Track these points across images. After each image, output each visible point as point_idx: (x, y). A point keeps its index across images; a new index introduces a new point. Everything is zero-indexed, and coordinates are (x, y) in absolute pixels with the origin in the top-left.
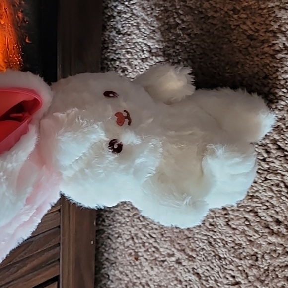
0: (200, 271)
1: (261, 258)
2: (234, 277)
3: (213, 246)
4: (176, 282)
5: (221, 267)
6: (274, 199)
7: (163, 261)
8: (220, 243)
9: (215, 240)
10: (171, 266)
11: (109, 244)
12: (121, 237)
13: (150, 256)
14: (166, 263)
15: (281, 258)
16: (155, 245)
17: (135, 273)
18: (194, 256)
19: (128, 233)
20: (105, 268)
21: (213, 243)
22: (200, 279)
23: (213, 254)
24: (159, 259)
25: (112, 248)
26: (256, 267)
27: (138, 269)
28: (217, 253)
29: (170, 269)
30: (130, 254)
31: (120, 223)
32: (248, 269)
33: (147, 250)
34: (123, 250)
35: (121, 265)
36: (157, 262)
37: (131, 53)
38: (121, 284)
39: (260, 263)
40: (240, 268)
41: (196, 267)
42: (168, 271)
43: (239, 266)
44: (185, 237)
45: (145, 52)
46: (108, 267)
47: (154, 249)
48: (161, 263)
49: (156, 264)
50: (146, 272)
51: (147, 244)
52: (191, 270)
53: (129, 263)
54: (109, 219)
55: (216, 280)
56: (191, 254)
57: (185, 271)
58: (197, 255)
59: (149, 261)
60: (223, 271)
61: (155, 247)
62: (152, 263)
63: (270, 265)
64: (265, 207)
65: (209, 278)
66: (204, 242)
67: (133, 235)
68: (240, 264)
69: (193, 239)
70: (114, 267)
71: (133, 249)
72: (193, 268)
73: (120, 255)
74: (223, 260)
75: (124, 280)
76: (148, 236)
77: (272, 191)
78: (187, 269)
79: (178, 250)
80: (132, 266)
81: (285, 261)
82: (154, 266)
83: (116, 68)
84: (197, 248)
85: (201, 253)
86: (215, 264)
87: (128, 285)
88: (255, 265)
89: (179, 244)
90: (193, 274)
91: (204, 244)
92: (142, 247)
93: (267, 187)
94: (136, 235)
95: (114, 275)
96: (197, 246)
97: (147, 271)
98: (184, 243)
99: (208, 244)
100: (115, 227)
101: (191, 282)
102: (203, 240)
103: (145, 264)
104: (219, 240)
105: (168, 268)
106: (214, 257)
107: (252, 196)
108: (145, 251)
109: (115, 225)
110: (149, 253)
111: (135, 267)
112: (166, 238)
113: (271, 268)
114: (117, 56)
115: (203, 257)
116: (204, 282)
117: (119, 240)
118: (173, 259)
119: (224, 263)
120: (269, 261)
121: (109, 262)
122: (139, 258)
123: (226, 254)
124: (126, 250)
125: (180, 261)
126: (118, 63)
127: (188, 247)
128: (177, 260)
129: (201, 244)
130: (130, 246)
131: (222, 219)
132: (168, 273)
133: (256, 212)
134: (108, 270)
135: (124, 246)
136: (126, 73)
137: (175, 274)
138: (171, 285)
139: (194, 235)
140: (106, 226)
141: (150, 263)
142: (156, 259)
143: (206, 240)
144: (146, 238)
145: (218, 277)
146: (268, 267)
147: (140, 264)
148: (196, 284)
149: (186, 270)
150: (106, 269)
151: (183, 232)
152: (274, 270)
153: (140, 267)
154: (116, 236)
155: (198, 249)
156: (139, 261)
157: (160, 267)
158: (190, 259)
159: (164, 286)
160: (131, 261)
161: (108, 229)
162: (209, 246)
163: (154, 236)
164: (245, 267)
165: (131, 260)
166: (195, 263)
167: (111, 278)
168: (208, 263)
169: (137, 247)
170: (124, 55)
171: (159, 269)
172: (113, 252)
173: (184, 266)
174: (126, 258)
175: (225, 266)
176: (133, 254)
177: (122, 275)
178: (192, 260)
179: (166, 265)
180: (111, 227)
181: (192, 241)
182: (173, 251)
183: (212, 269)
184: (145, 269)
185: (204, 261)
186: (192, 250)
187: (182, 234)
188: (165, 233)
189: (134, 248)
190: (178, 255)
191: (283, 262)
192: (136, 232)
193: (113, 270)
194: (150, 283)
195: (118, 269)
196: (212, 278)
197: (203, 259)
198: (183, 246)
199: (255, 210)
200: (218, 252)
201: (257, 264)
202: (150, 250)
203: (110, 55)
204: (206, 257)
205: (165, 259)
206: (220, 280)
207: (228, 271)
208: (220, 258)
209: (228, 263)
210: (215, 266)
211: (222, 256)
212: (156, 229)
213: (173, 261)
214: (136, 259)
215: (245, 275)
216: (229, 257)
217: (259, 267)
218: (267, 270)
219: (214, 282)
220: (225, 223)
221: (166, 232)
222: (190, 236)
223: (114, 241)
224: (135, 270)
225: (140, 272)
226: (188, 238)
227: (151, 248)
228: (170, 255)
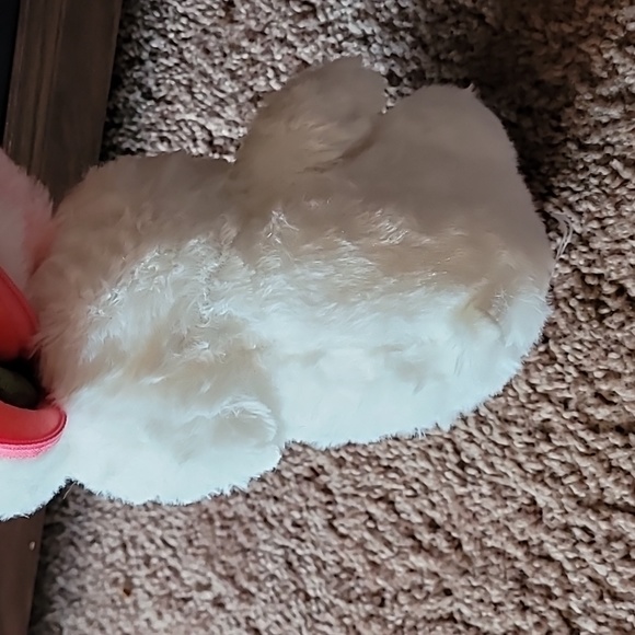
0: (261, 624)
1: (391, 602)
3: (294, 571)
5: (308, 618)
6: (431, 476)
7: (186, 600)
8: (309, 564)
9: (300, 558)
10: (201, 612)
11: (71, 556)
12: (100, 543)
13: (157, 588)
14: (191, 604)
15: (432, 600)
16: (173, 562)
17: (121, 624)
18: (253, 590)
19: (117, 534)
20: (54, 610)
21: (296, 564)
23: (293, 587)
24: (177, 596)
25: (77, 567)
26: (380, 620)
27: (129, 616)
28: (301, 585)
29: (197, 617)
30: (115, 582)
31: (100, 510)
32: (362, 623)
33: (154, 575)
34: (101, 571)
35: (91, 606)
36: (173, 602)
37: (169, 142)
39: (387, 610)
40: (347, 621)
41: (253, 616)
42: (194, 621)
43: (345, 616)
44: (237, 548)
45: (199, 143)
46: (62, 609)
47: (168, 572)
48: (181, 603)
49: (170, 606)
50: (144, 624)
51: (154, 561)
52: (242, 621)
53: (109, 602)
54: (79, 500)
56: (246, 585)
57: (229, 624)
58: (260, 590)
59: (155, 599)
60: (309, 626)
61: (170, 568)
62: (160, 604)
63: (407, 616)
64: (410, 493)
66: (276, 562)
67: (126, 538)
68: (347, 613)
69: (255, 553)
70: (75, 608)
71: (121, 571)
72: (248, 618)
73: (92, 583)
74: (313, 601)
76: (159, 542)
77: (428, 458)
78: (235, 618)
79: (221, 577)
80: (116, 608)
81: (439, 608)
82: (163, 611)
84: (261, 573)
85: (269, 585)
86: (295, 611)
88: (379, 616)
89: (223, 562)
90: (247, 630)
91: (277, 565)
92: (143, 567)
93: (418, 449)
94: (133, 539)
95: (75, 628)
96: (262, 569)
97: (148, 620)
98: (234, 561)
99: (285, 565)
100: (89, 519)
102: (275, 558)
103: (145, 604)
104: (308, 559)
105: (194, 614)
106: (294, 596)
107: (388, 468)
108: (148, 576)
109: (90, 515)
110: (156, 581)
111: (123, 611)
112: (198, 548)
113: (409, 623)
114: (138, 145)
115: (272, 593)
117: (95, 548)
118: (208, 595)
119: (314, 608)
120: (406, 608)
121: (66, 598)
122: (134, 591)
123: (320, 590)
124: (108, 571)
125: (222, 601)
127: (243, 570)
128: (215, 599)
129: (270, 566)
130: (118, 564)
131: (319, 511)
132: (194, 626)
133: (392, 503)
134: (63, 614)
135: (104, 562)
137: (207, 629)
139: (258, 544)
140: (69, 516)
141: (155, 603)
142: (170, 595)
143: (282, 556)
144: (153, 547)
146: (404, 621)
147: (135, 604)
149: (233, 622)
150: (57, 613)
151: (236, 538)
152: (415, 628)
153: (132, 611)
154: (90, 538)
155: (262, 577)
156: (133, 598)
157: (177, 614)
158: (244, 596)
160: (116, 598)
161: (73, 523)
162: (286, 569)
163: (172, 542)
164: (356, 618)
165: (116, 594)
166: (253, 607)
168: (280, 607)
169: (131, 567)
170: (153, 144)
171: (173, 616)
172: (78, 576)
173: (229, 612)
174: (104, 589)
175: (316, 616)
176: (122, 580)
177: (91, 628)
178: (248, 600)
179: (190, 609)
180: (80, 518)
181: (253, 558)
182: (210, 579)
183: (288, 621)
184: (145, 617)
185: (273, 601)
186: (251, 578)
187: (233, 540)
188: (197, 538)
189: (125, 568)
190: (219, 587)
191: (435, 611)
192: (134, 533)
193: (72, 616)
195: (83, 614)
197: (272, 598)
198: (232, 568)
199: (391, 496)
200: (304, 583)
201: (381, 612)
202: (160, 574)
203: (123, 142)
204: (278, 595)
205: (189, 595)
207: (320, 627)
208: (307, 598)
209: (322, 608)
210: (294, 616)
211: (311, 593)
212: (179, 528)
213: (207, 601)
214: (128, 592)
216: (325, 597)
217: (385, 620)
218: (402, 627)
220: (326, 523)
221: (199, 535)
222: (248, 545)
223: (83, 550)
224: (122, 617)
225: (132, 622)
226: (245, 551)
227: (161, 569)
228: (201, 587)
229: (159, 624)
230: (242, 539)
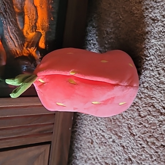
0: (124, 144)
2: (141, 144)
4: (111, 153)
5: (135, 140)
6: (162, 97)
10: (110, 144)
11: (79, 138)
12: (85, 133)
13: (99, 141)
17: (91, 152)
18: (122, 136)
19: (89, 130)
20: (75, 152)
21: (130, 127)
22: (124, 149)
24: (104, 142)
25: (80, 140)
28: (132, 132)
30: (89, 142)
31: (85, 125)
32: (148, 138)
34: (86, 140)
35: (83, 149)
38: (82, 160)
41: (122, 142)
43: (144, 138)
44: (117, 126)
47: (101, 137)
48: (105, 144)
49: (102, 145)
50: (96, 151)
51: (98, 134)
52: (120, 145)
53: (88, 147)
54: (80, 123)
56: (119, 134)
57: (116, 146)
59: (98, 144)
60: (135, 142)
61: (102, 135)
64: (158, 102)
65: (128, 147)
67: (91, 130)
69: (121, 126)
70: (80, 151)
72: (121, 144)
73: (83, 144)
75: (84, 158)
77: (161, 93)
79: (114, 134)
80: (89, 148)
82: (100, 146)
83: (90, 44)
85: (125, 133)
87: (86, 160)
89: (114, 130)
90: (121, 147)
92: (95, 136)
93: (159, 91)
94: (93, 130)
95: (80, 156)
96: (123, 130)
98: (116, 129)
100: (83, 127)
101: (119, 152)
103: (96, 146)
105: (108, 145)
106: (130, 135)
107: (152, 98)
108: (97, 139)
109: (83, 126)
110: (98, 139)
111: (91, 149)
112: (108, 128)
114: (92, 38)
115: (126, 135)
116: (126, 150)
117: (84, 135)
119: (136, 137)
122: (93, 143)
125: (115, 141)
126: (92, 41)
127: (119, 131)
128: (113, 140)
129: (125, 129)
130: (89, 137)
131: (136, 112)
132: (108, 148)
133: (154, 106)
134: (77, 153)
135: (86, 137)
136: (95, 45)
137: (111, 148)
138: (109, 156)
139: (122, 124)
142: (102, 142)
143: (127, 126)
144: (98, 131)
145: (133, 146)
148: (122, 152)
149: (117, 145)
150: (75, 153)
151: (117, 123)
153: (93, 148)
154: (83, 132)
155: (123, 132)
156: (93, 145)
158: (120, 138)
159: (105, 157)
160: (89, 146)
161: (79, 129)
162: (128, 129)
163: (102, 129)
164: (146, 137)
166: (122, 140)
167: (77, 158)
168: (128, 138)
170: (95, 37)
171: (103, 147)
172: (80, 142)
173: (116, 143)
174: (86, 144)
177: (83, 155)
180: (80, 128)
181: (121, 127)
182: (111, 136)
183: (130, 142)
184: (96, 149)
186: (121, 133)
187: (116, 124)
189: (91, 138)
190: (114, 137)
193: (79, 153)
194: (98, 157)
195: (82, 152)
196: (130, 147)
197: (126, 137)
198: (116, 131)
199: (153, 104)
203: (88, 38)
206: (134, 147)
207: (138, 142)
208: (134, 135)
209: (138, 137)
210: (131, 140)
212: (103, 125)
213: (111, 141)
215: (146, 142)
216: (138, 134)
219: (131, 149)
220: (138, 115)
221: (108, 125)
222: (120, 124)
223: (81, 136)
224: (91, 150)
225: (93, 151)
226: (119, 126)
227: (100, 136)
228: (110, 138)
229: (100, 150)
230: (118, 123)
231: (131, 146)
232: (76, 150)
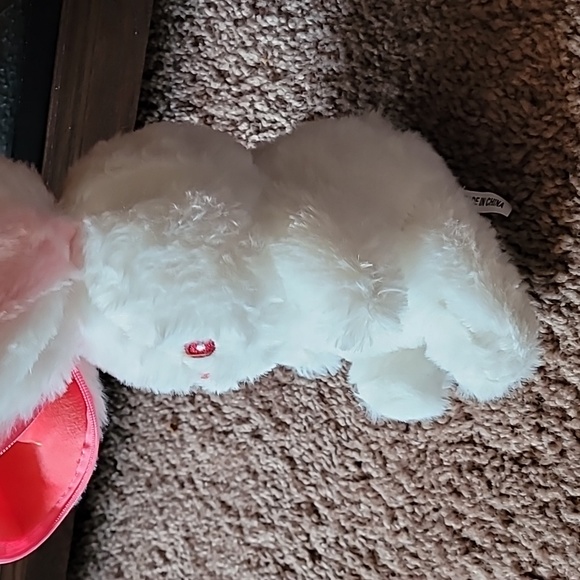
0: (295, 453)
1: (415, 427)
2: (358, 464)
3: (326, 403)
4: (245, 475)
5: (338, 445)
7: (226, 433)
8: (340, 396)
9: (331, 391)
10: (240, 443)
11: (124, 395)
13: (201, 422)
14: (231, 436)
15: (453, 425)
17: (168, 456)
18: (288, 422)
20: (109, 446)
21: (327, 396)
22: (292, 469)
23: (325, 418)
24: (220, 429)
25: (129, 406)
26: (404, 445)
27: (175, 449)
28: (333, 416)
29: (237, 449)
30: (163, 419)
32: (388, 448)
33: (199, 410)
34: (151, 409)
35: (142, 441)
36: (215, 435)
37: (216, 7)
38: (138, 479)
39: (411, 436)
40: (374, 447)
41: (288, 446)
42: (234, 452)
43: (373, 442)
44: (273, 384)
45: (243, 6)
46: (116, 445)
47: (211, 409)
48: (222, 437)
49: (213, 439)
50: (190, 456)
51: (199, 398)
52: (278, 450)
53: (158, 437)
55: (323, 472)
56: (282, 417)
57: (266, 453)
58: (294, 421)
59: (199, 433)
60: (339, 453)
61: (213, 404)
62: (204, 437)
63: (430, 440)
65: (311, 468)
66: (309, 395)
68: (374, 439)
69: (290, 387)
70: (128, 443)
71: (170, 408)
72: (283, 448)
73: (142, 421)
74: (342, 430)
75: (145, 471)
78: (270, 448)
79: (259, 410)
80: (165, 442)
81: (460, 432)
82: (206, 443)
83: (182, 36)
84: (296, 405)
85: (303, 416)
86: (326, 439)
87: (152, 482)
88: (403, 442)
89: (261, 397)
90: (281, 459)
91: (309, 399)
92: (188, 404)
95: (127, 461)
96: (296, 402)
97: (192, 453)
98: (270, 395)
99: (318, 398)
101: (275, 476)
102: (309, 391)
103: (190, 438)
104: (339, 391)
105: (234, 446)
106: (325, 425)
108: (193, 412)
110: (200, 417)
111: (170, 445)
113: (432, 447)
114: (187, 13)
115: (305, 424)
116: (301, 475)
118: (247, 428)
119: (344, 436)
120: (429, 433)
121: (119, 435)
122: (180, 427)
123: (350, 419)
124: (156, 409)
125: (260, 432)
126: (187, 25)
127: (279, 404)
128: (254, 431)
129: (304, 399)
130: (166, 402)
132: (234, 456)
134: (116, 450)
135: (153, 402)
136: (201, 47)
137: (246, 459)
138: (236, 481)
139: (293, 379)
141: (199, 437)
142: (212, 429)
143: (314, 389)
145: (329, 466)
146: (427, 446)
147: (181, 438)
148: (284, 479)
149: (269, 452)
150: (112, 449)
152: (437, 451)
153: (178, 445)
155: (296, 409)
156: (179, 433)
157: (219, 446)
158: (280, 428)
159: (222, 483)
160: (164, 433)
162: (318, 401)
164: (382, 444)
165: (165, 429)
166: (288, 438)
167: (118, 468)
168: (313, 436)
169: (178, 404)
170: (201, 10)
171: (216, 449)
173: (266, 442)
174: (154, 426)
175: (345, 443)
176: (169, 417)
177: (142, 461)
178: (283, 431)
179: (231, 440)
181: (288, 392)
182: (249, 413)
183: (320, 448)
184: (190, 449)
185: (306, 432)
186: (287, 410)
189: (172, 405)
190: (257, 420)
191: (456, 435)
193: (125, 451)
194: (195, 476)
195: (135, 448)
196: (318, 467)
197: (305, 428)
198: (268, 402)
200: (336, 414)
201: (406, 438)
202: (203, 410)
203: (174, 10)
204: (310, 425)
205: (230, 428)
206: (333, 470)
207: (349, 453)
208: (338, 427)
209: (351, 436)
210: (325, 444)
211: (341, 422)
213: (246, 433)
214: (175, 428)
215: (380, 462)
216: (354, 425)
217: (409, 445)
218: (424, 451)
219: (318, 475)
222: (284, 380)
224: (169, 450)
225: (178, 454)
226: (281, 385)
227: (205, 405)
228: (241, 421)
229: (202, 456)
231: (321, 464)
232: (113, 439)
